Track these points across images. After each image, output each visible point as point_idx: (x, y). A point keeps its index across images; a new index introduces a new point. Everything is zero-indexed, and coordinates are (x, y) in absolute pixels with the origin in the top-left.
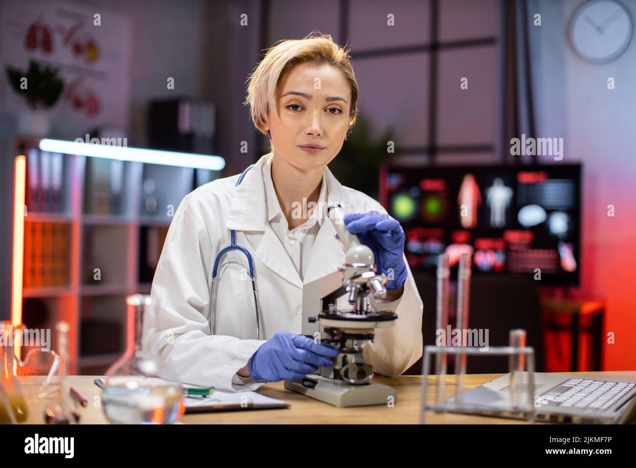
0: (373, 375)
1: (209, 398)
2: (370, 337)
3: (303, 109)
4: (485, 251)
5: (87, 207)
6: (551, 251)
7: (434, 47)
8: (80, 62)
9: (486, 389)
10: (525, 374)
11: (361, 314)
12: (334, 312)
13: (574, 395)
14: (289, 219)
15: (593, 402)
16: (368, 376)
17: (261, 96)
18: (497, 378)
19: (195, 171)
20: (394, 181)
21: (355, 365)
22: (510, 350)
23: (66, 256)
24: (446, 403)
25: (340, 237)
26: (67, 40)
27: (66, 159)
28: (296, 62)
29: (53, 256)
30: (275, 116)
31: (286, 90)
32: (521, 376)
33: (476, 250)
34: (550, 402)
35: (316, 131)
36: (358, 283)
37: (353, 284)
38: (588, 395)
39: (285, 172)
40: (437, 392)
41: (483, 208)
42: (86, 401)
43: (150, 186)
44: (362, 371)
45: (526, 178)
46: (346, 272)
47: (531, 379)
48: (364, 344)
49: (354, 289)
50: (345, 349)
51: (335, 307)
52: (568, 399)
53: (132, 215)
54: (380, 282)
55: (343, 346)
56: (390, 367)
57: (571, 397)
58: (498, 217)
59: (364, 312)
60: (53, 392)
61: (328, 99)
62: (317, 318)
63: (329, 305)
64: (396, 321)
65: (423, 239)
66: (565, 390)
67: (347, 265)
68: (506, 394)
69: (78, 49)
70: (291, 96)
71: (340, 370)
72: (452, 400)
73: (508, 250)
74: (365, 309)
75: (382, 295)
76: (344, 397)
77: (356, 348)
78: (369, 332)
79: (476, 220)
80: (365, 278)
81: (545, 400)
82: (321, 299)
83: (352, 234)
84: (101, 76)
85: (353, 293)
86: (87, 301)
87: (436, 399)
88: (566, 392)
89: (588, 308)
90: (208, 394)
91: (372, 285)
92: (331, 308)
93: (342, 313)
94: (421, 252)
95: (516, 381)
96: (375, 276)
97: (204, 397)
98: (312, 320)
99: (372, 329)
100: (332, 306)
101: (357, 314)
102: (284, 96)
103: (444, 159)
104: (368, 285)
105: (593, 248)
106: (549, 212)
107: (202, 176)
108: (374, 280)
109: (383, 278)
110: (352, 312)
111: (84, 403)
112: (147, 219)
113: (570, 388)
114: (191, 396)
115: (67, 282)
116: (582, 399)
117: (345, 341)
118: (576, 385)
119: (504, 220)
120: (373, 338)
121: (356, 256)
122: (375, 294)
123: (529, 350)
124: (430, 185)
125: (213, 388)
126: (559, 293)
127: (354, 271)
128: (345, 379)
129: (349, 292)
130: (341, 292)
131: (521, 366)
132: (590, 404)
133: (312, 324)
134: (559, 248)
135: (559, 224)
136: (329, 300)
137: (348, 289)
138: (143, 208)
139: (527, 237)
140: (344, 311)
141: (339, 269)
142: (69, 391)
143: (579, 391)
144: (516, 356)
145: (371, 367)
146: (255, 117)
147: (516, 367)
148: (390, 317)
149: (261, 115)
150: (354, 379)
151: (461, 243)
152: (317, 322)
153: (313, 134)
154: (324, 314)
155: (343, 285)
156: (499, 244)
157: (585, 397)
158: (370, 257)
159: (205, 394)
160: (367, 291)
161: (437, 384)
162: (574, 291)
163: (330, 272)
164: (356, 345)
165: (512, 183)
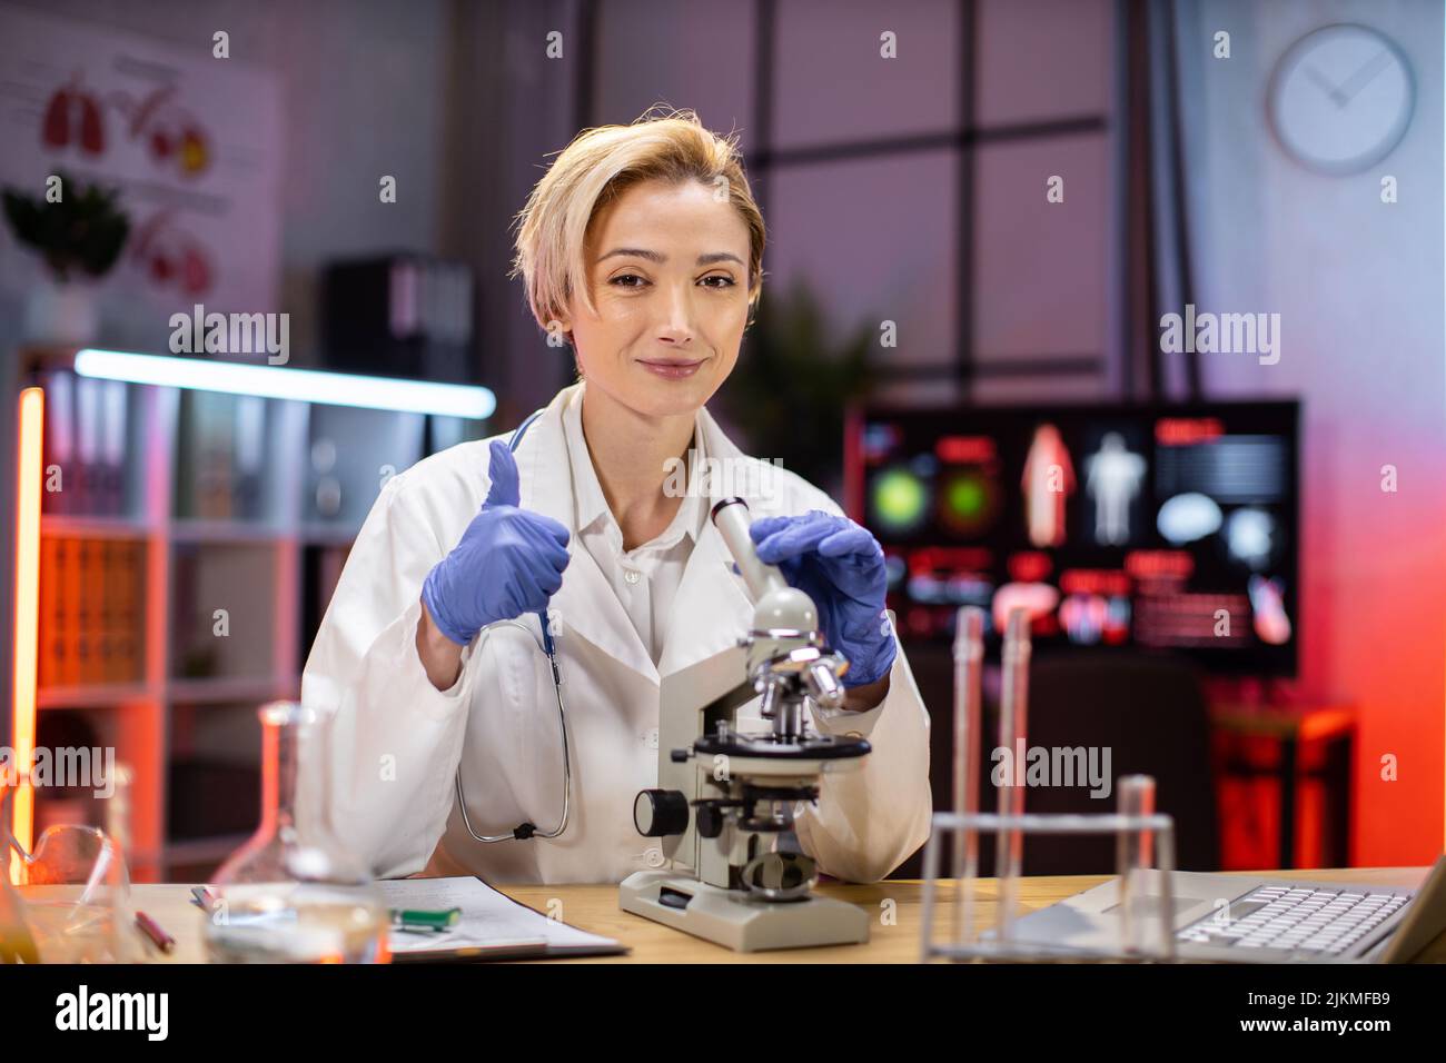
0: (817, 878)
1: (447, 932)
2: (810, 794)
3: (648, 283)
4: (1085, 598)
5: (182, 502)
6: (1234, 598)
7: (968, 138)
8: (168, 174)
9: (1070, 910)
10: (1154, 875)
11: (789, 742)
12: (729, 737)
13: (1267, 921)
14: (625, 527)
15: (1309, 936)
16: (806, 881)
17: (551, 260)
18: (1098, 884)
19: (428, 421)
20: (877, 441)
21: (778, 858)
22: (1118, 822)
23: (135, 615)
24: (980, 940)
25: (742, 571)
26: (137, 126)
27: (135, 393)
28: (626, 180)
29: (106, 615)
30: (583, 304)
31: (609, 244)
32: (1145, 880)
33: (1063, 595)
34: (1213, 937)
35: (680, 333)
36: (781, 674)
37: (771, 675)
38: (1299, 922)
39: (613, 422)
40: (956, 917)
41: (1078, 501)
42: (172, 941)
43: (326, 455)
44: (795, 869)
45: (1175, 433)
46: (755, 649)
47: (1167, 886)
48: (799, 811)
49: (772, 686)
50: (752, 821)
51: (732, 727)
52: (1254, 930)
53: (284, 522)
54: (832, 671)
55: (749, 814)
56: (860, 860)
57: (1261, 926)
58: (1112, 522)
59: (795, 738)
60: (98, 922)
61: (703, 260)
62: (691, 752)
63: (718, 723)
64: (869, 757)
65: (944, 573)
66: (1248, 910)
67: (758, 634)
68: (1111, 921)
69: (161, 146)
70: (620, 258)
71: (744, 868)
72: (990, 934)
73: (1135, 595)
74: (798, 731)
75: (835, 699)
76: (751, 929)
77: (779, 819)
78: (806, 783)
79: (1063, 530)
80: (797, 663)
81: (1202, 932)
82: (701, 710)
83: (769, 564)
84: (216, 206)
85: (770, 696)
86: (183, 717)
87: (955, 933)
88: (1251, 916)
89: (1318, 725)
90: (447, 925)
91: (812, 677)
92: (723, 729)
93: (747, 740)
94: (938, 601)
95: (1134, 889)
96: (821, 657)
97: (438, 930)
98: (679, 758)
99: (813, 777)
100: (724, 725)
101: (779, 742)
102: (604, 258)
103: (991, 391)
104: (804, 677)
105: (1327, 591)
106: (1228, 508)
107: (443, 432)
108: (817, 667)
109: (838, 661)
110: (769, 739)
111: (168, 945)
112: (319, 531)
113: (1259, 907)
114: (408, 927)
115: (137, 672)
116: (1285, 931)
117: (754, 803)
118: (1274, 900)
119: (1125, 527)
120: (816, 797)
121: (778, 613)
122: (820, 699)
123: (1162, 822)
124: (958, 449)
125: (458, 910)
126: (1251, 692)
127: (773, 647)
128: (754, 888)
129: (761, 693)
130: (745, 692)
131: (1145, 857)
132: (1302, 941)
133: (679, 765)
134: (1250, 591)
135: (1250, 537)
136: (718, 712)
137: (759, 686)
138: (310, 503)
139: (1179, 565)
140: (751, 737)
141: (739, 641)
142: (133, 918)
143: (1281, 914)
144: (1134, 836)
145: (812, 860)
146: (537, 306)
147: (1133, 860)
148: (853, 749)
149: (553, 303)
150: (776, 888)
151: (1030, 580)
152: (690, 760)
153: (672, 341)
154: (706, 743)
155: (748, 677)
156: (1116, 583)
157: (1292, 926)
158: (808, 615)
159: (439, 924)
160: (803, 692)
161: (956, 898)
162: (1286, 687)
163: (721, 648)
164: (778, 812)
165: (1143, 444)
